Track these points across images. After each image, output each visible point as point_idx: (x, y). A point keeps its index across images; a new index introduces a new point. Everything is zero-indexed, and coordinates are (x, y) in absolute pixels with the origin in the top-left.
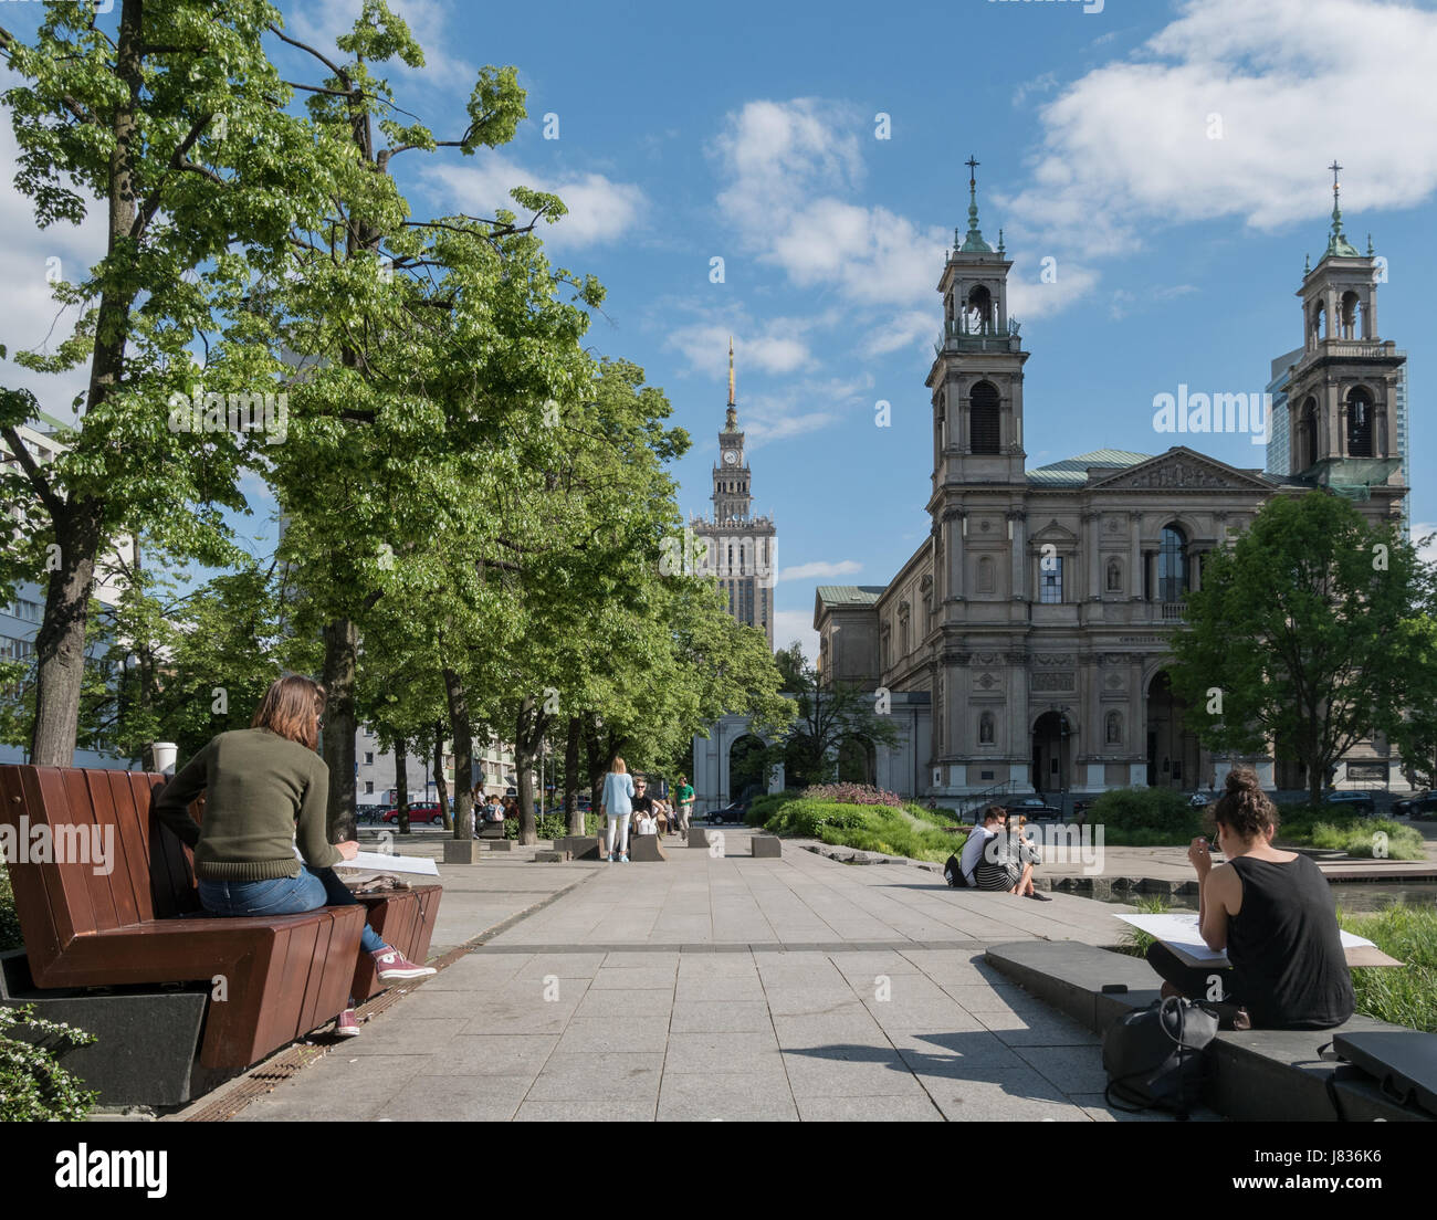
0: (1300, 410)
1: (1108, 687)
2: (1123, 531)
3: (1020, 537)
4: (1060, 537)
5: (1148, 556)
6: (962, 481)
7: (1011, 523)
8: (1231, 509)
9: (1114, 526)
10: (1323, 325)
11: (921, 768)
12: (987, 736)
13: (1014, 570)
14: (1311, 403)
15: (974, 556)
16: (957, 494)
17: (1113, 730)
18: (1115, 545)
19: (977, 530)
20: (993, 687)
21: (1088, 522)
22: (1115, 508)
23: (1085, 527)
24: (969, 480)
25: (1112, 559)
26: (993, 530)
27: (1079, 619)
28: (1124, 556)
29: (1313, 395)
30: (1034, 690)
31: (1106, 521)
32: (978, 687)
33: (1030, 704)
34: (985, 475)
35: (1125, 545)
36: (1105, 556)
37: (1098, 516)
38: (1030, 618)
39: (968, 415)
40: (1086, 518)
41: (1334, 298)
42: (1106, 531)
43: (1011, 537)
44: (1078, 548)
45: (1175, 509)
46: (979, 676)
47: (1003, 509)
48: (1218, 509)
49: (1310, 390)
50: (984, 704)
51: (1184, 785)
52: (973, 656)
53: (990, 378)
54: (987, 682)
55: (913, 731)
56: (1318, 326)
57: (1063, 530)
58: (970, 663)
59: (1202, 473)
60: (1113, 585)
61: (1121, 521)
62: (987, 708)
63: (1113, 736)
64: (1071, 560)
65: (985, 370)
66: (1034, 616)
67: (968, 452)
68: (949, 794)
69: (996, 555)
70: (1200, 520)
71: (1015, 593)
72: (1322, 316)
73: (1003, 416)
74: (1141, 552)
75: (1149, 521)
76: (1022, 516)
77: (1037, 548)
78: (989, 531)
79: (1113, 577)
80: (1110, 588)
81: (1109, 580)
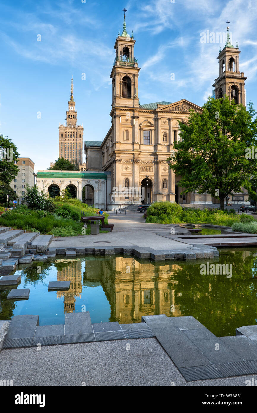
0: (218, 92)
1: (163, 171)
2: (168, 124)
3: (137, 124)
4: (149, 124)
5: (175, 132)
6: (119, 106)
7: (134, 119)
9: (165, 122)
10: (224, 67)
11: (108, 195)
12: (127, 185)
13: (135, 134)
14: (221, 89)
15: (123, 129)
16: (118, 110)
17: (165, 184)
18: (165, 128)
19: (124, 121)
20: (129, 170)
22: (166, 117)
23: (157, 122)
24: (121, 106)
27: (155, 150)
28: (168, 131)
29: (221, 87)
30: (141, 171)
31: (163, 121)
32: (124, 170)
33: (140, 176)
34: (127, 105)
36: (163, 131)
37: (160, 119)
38: (140, 149)
39: (122, 86)
40: (156, 119)
41: (227, 60)
42: (163, 123)
43: (134, 124)
44: (154, 128)
45: (183, 118)
46: (124, 166)
47: (132, 115)
49: (221, 86)
50: (126, 175)
51: (186, 202)
52: (123, 160)
53: (128, 75)
54: (127, 168)
55: (106, 183)
56: (223, 68)
58: (122, 162)
60: (165, 140)
61: (167, 121)
62: (127, 177)
63: (165, 186)
65: (127, 73)
67: (122, 97)
68: (115, 204)
69: (130, 129)
71: (135, 141)
72: (224, 65)
73: (132, 87)
74: (173, 130)
75: (175, 121)
76: (138, 118)
77: (142, 127)
78: (128, 122)
79: (165, 138)
80: (163, 141)
81: (164, 138)
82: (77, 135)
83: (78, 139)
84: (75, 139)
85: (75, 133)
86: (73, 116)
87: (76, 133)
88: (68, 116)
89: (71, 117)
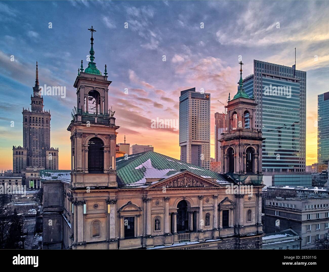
0: (226, 151)
2: (162, 205)
3: (114, 212)
4: (133, 209)
5: (172, 215)
6: (83, 186)
7: (109, 205)
8: (205, 194)
9: (157, 203)
13: (111, 227)
15: (90, 221)
16: (80, 193)
18: (158, 211)
19: (91, 208)
21: (146, 202)
22: (158, 196)
23: (145, 204)
24: (86, 185)
25: (157, 217)
26: (100, 208)
27: (142, 244)
28: (162, 216)
31: (154, 201)
35: (163, 211)
36: (153, 216)
37: (151, 200)
38: (119, 246)
40: (145, 200)
42: (154, 205)
43: (109, 212)
44: (142, 213)
45: (184, 195)
47: (105, 198)
48: (200, 195)
53: (99, 136)
57: (135, 206)
59: (195, 181)
60: (157, 228)
61: (161, 201)
64: (138, 219)
66: (120, 245)
67: (87, 172)
69: (101, 220)
70: (193, 199)
71: (111, 237)
74: (169, 213)
75: (172, 200)
76: (115, 202)
77: (122, 214)
78: (98, 208)
79: (157, 225)
80: (155, 230)
81: (155, 226)
82: (43, 121)
83: (45, 125)
84: (41, 125)
85: (41, 118)
86: (38, 102)
87: (43, 118)
88: (33, 101)
89: (36, 103)
